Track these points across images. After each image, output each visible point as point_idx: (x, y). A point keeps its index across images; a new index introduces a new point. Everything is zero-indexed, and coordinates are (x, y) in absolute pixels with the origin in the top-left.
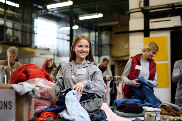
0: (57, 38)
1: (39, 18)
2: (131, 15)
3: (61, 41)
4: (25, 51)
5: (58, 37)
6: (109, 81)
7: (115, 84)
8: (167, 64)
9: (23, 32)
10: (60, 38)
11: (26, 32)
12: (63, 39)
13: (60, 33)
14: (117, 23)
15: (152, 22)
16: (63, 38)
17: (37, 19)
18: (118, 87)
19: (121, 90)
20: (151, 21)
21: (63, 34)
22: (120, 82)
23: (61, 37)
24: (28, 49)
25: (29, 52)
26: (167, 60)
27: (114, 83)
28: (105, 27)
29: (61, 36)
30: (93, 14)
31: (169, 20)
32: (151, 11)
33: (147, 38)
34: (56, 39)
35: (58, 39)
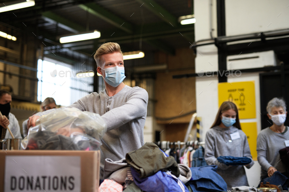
0: (72, 88)
1: (45, 58)
2: (199, 49)
3: (78, 92)
4: (23, 108)
5: (74, 86)
6: (167, 149)
7: (177, 154)
8: (255, 124)
9: (21, 78)
10: (76, 89)
11: (25, 78)
12: (81, 90)
13: (76, 80)
14: (164, 67)
15: (230, 60)
16: (81, 88)
17: (43, 60)
18: (183, 158)
19: (187, 163)
20: (229, 58)
21: (81, 83)
22: (186, 150)
23: (78, 87)
24: (28, 106)
25: (30, 109)
26: (254, 117)
27: (175, 153)
28: (147, 73)
29: (78, 85)
30: (130, 53)
31: (257, 57)
32: (229, 44)
33: (223, 84)
34: (70, 89)
35: (73, 90)
